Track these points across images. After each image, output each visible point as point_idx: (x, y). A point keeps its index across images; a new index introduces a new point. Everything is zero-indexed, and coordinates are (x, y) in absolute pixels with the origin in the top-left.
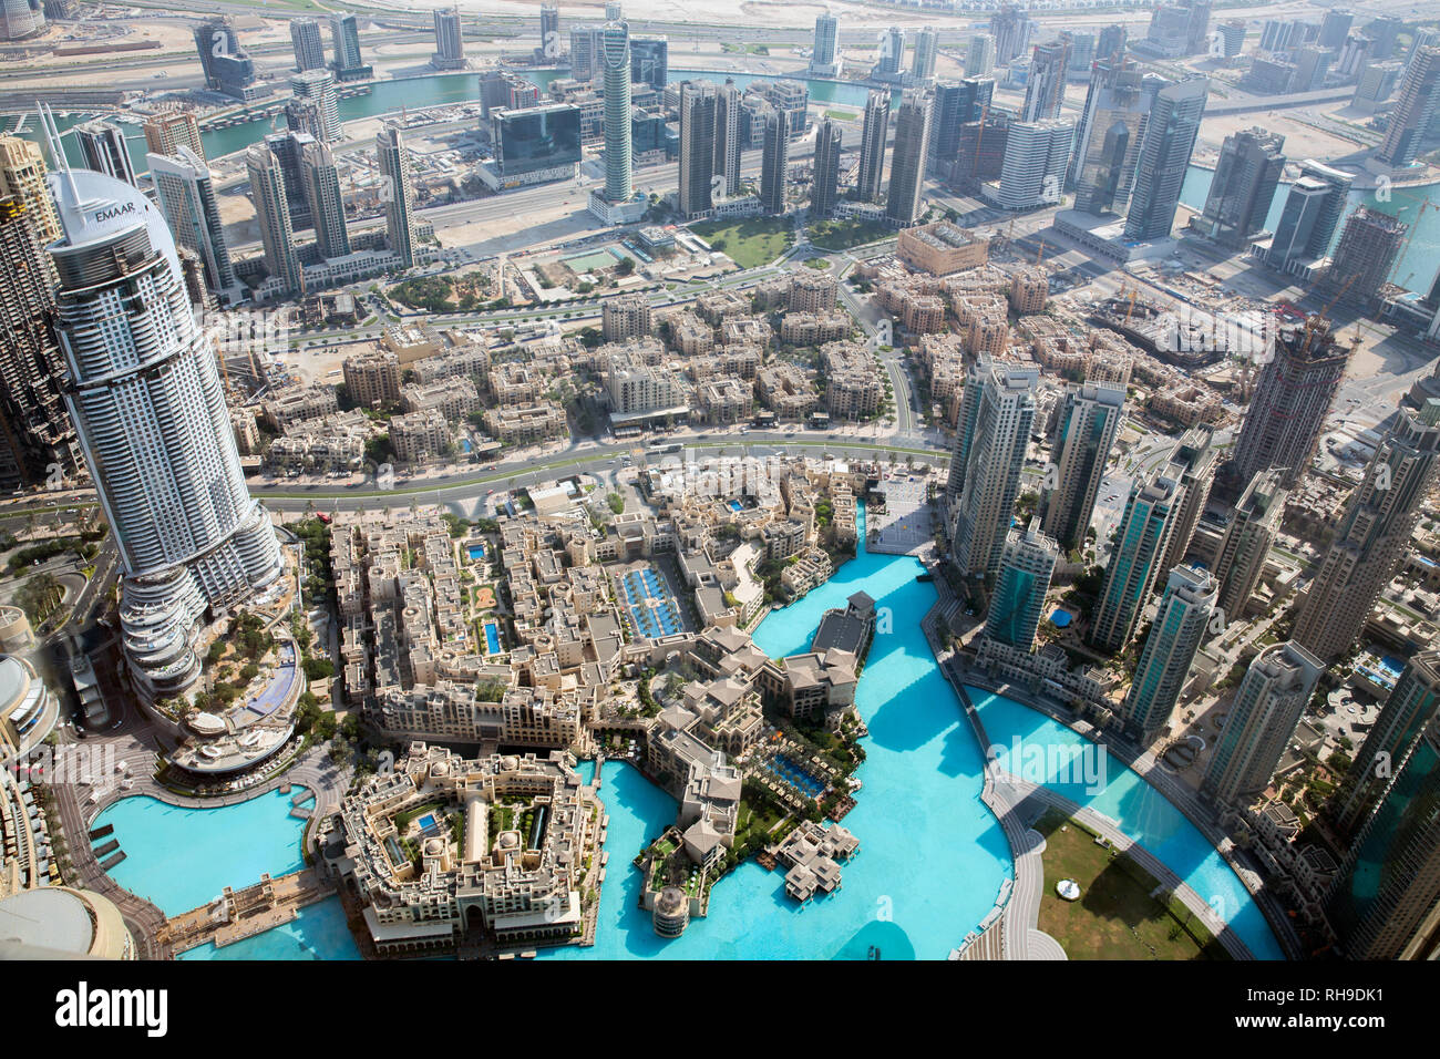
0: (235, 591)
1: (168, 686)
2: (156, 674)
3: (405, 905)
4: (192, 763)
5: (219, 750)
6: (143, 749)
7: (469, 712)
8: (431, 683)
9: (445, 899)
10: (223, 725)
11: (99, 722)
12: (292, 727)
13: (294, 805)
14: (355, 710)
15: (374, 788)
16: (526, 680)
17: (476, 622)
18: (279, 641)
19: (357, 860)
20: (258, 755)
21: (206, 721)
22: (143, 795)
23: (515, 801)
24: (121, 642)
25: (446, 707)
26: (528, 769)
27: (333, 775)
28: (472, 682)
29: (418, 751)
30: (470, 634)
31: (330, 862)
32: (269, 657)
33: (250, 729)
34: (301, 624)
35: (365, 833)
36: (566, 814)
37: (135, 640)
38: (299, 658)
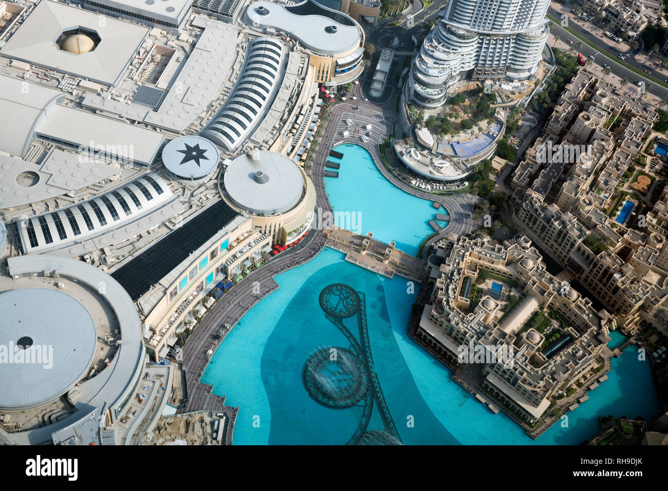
0: (494, 70)
1: (420, 100)
2: (418, 88)
3: (449, 321)
4: (401, 153)
5: (419, 156)
6: (382, 123)
7: (572, 245)
8: (564, 210)
9: (472, 337)
10: (431, 144)
11: (374, 94)
12: (466, 174)
13: (435, 218)
14: (507, 192)
15: (483, 244)
16: (624, 254)
17: (623, 194)
18: (497, 119)
19: (443, 275)
20: (437, 175)
21: (425, 135)
22: (367, 151)
23: (557, 319)
24: (415, 57)
25: (560, 232)
26: (579, 307)
27: (467, 216)
28: (589, 229)
29: (524, 245)
30: (613, 198)
31: (429, 264)
32: (483, 124)
33: (444, 157)
34: (516, 117)
35: (458, 264)
36: (581, 353)
37: (422, 60)
38: (500, 137)
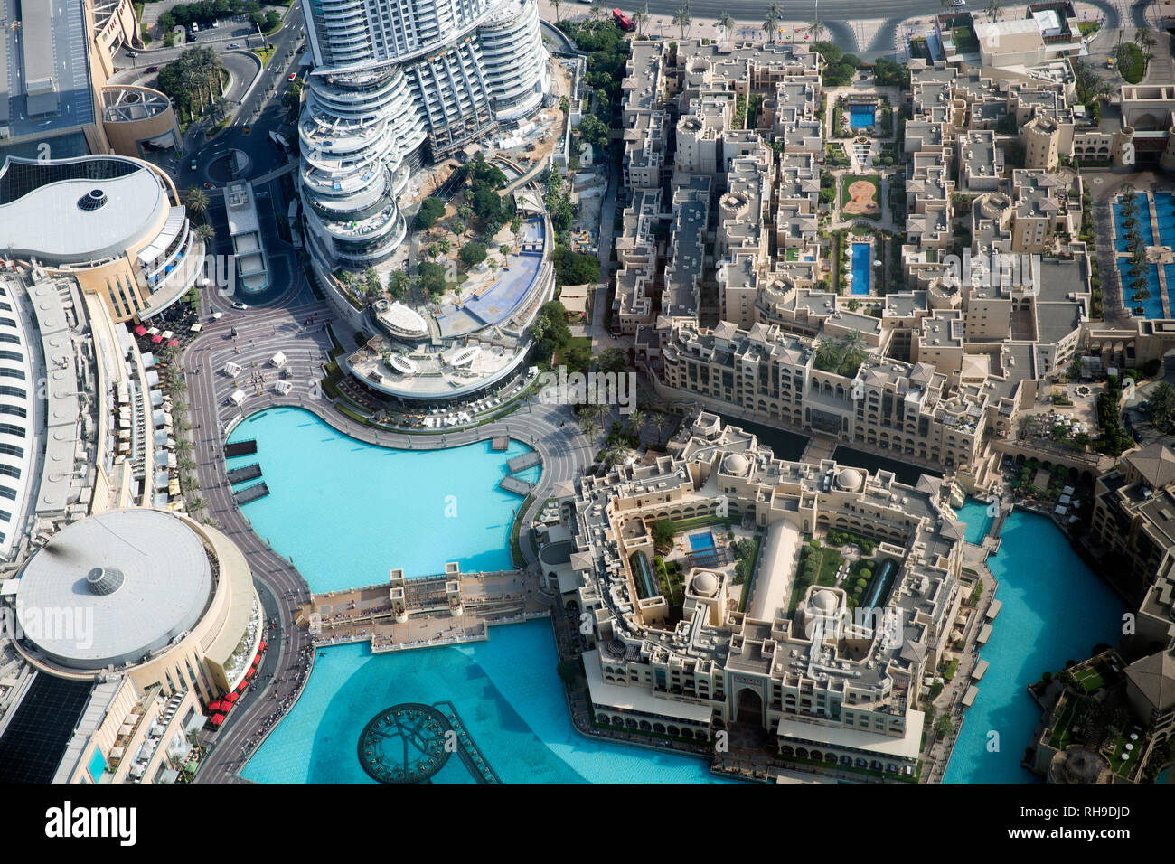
0: (468, 122)
1: (354, 252)
2: (338, 230)
3: (646, 661)
4: (372, 376)
5: (412, 363)
6: (300, 336)
7: (799, 383)
8: (747, 323)
9: (707, 668)
10: (424, 328)
11: (255, 287)
12: (524, 351)
13: (509, 470)
14: (621, 344)
15: (630, 471)
16: (903, 349)
17: (839, 236)
18: (525, 214)
19: (586, 576)
20: (469, 384)
21: (400, 316)
22: (301, 408)
23: (847, 541)
24: (297, 173)
25: (763, 369)
26: (877, 496)
27: (570, 435)
28: (812, 335)
29: (709, 431)
30: (825, 254)
31: (547, 568)
32: (504, 235)
33: (463, 341)
34: (561, 191)
35: (604, 538)
36: (926, 583)
37: (315, 172)
38: (550, 246)
